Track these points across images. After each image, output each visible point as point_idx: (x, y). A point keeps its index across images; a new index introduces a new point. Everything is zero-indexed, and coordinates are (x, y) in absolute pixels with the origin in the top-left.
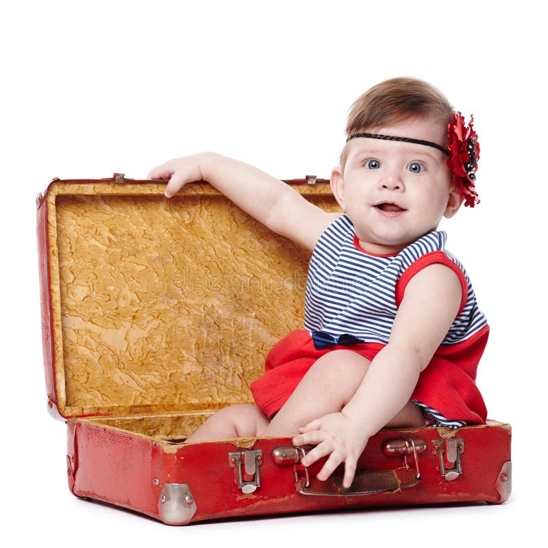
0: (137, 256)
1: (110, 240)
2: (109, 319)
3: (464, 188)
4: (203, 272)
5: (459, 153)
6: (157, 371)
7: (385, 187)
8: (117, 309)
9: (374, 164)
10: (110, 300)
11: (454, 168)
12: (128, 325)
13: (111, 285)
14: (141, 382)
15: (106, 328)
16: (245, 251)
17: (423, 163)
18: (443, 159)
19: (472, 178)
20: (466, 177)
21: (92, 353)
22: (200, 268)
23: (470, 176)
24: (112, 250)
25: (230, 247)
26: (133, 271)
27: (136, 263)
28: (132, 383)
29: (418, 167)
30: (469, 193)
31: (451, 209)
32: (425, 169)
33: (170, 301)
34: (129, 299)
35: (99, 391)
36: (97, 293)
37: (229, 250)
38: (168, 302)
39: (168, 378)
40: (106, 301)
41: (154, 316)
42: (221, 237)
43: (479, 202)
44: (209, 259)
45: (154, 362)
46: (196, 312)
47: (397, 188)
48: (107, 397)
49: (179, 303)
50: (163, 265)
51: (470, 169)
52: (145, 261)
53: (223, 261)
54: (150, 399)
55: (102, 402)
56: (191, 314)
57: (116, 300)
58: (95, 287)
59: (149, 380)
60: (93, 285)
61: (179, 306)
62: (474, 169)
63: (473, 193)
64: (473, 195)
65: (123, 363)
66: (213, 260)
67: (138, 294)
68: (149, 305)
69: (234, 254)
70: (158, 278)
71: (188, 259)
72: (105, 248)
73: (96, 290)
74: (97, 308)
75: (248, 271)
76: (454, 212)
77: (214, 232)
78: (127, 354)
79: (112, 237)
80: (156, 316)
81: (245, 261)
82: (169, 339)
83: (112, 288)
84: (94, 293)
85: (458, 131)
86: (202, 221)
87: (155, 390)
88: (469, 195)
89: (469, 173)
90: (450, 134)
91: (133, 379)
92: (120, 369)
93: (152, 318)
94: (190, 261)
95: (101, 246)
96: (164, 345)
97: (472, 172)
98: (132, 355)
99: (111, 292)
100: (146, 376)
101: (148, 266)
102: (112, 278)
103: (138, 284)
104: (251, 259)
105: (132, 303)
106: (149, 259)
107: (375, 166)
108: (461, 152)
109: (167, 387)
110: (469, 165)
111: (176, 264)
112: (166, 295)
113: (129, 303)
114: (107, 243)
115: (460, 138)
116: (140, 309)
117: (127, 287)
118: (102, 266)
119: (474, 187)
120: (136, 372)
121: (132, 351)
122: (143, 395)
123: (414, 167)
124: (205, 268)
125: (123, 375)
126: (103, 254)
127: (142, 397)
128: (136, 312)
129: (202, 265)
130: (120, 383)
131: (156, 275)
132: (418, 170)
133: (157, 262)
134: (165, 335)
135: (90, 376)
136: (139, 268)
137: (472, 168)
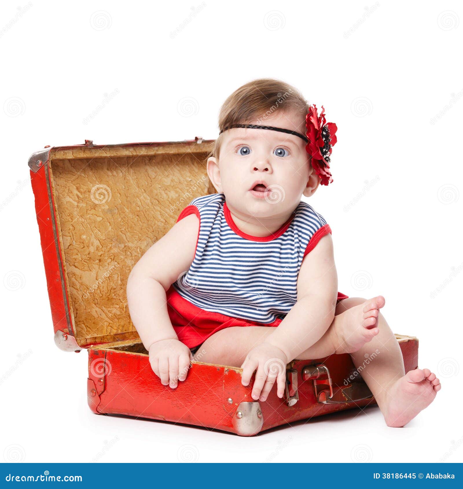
0: (96, 209)
1: (78, 197)
2: (85, 263)
3: (321, 170)
4: (136, 220)
5: (316, 140)
6: (117, 305)
7: (256, 169)
8: (89, 254)
9: (245, 150)
10: (84, 247)
11: (311, 152)
12: (96, 267)
13: (83, 234)
14: (109, 314)
15: (84, 271)
16: (158, 201)
17: (287, 148)
18: (303, 145)
19: (327, 161)
20: (322, 160)
21: (77, 292)
22: (134, 217)
23: (325, 159)
24: (81, 205)
25: (149, 198)
26: (95, 222)
27: (96, 215)
28: (104, 316)
29: (283, 152)
30: (324, 173)
31: (310, 189)
32: (289, 153)
33: (120, 245)
34: (96, 246)
35: (84, 324)
36: (76, 242)
37: (149, 201)
38: (118, 246)
39: (124, 309)
40: (82, 248)
41: (111, 259)
42: (143, 190)
43: (332, 181)
44: (138, 209)
45: (115, 297)
46: (136, 254)
47: (266, 170)
48: (89, 328)
49: (125, 246)
50: (112, 216)
51: (325, 153)
52: (101, 213)
53: (147, 210)
54: (115, 328)
55: (87, 333)
56: (133, 255)
57: (88, 246)
58: (74, 236)
59: (113, 312)
60: (73, 235)
61: (125, 249)
62: (329, 153)
63: (328, 173)
64: (328, 176)
65: (96, 299)
66: (141, 210)
67: (100, 241)
68: (108, 249)
69: (152, 204)
70: (110, 227)
71: (126, 210)
72: (76, 204)
73: (75, 239)
74: (77, 254)
75: (161, 217)
76: (313, 191)
77: (139, 187)
78: (99, 291)
79: (79, 194)
80: (113, 258)
81: (159, 209)
82: (122, 277)
83: (84, 237)
84: (74, 242)
85: (313, 120)
86: (130, 178)
87: (117, 320)
88: (325, 175)
89: (325, 156)
90: (308, 124)
91: (103, 311)
92: (95, 304)
93: (110, 260)
94: (128, 211)
95: (73, 202)
96: (119, 282)
97: (327, 156)
98: (102, 292)
99: (84, 240)
100: (111, 309)
101: (104, 217)
102: (84, 229)
103: (99, 233)
104: (162, 207)
105: (97, 249)
106: (103, 211)
107: (245, 152)
108: (318, 139)
109: (124, 317)
110: (324, 150)
111: (120, 214)
112: (117, 240)
113: (96, 249)
114: (77, 199)
115: (316, 127)
116: (103, 253)
117: (93, 235)
118: (76, 219)
119: (329, 168)
120: (105, 305)
121: (101, 288)
122: (111, 325)
123: (279, 151)
124: (137, 217)
125: (97, 309)
126: (75, 209)
127: (110, 326)
128: (101, 256)
129: (135, 215)
130: (96, 316)
131: (109, 224)
132: (283, 154)
133: (108, 213)
134: (119, 274)
135: (78, 312)
136: (99, 219)
137: (327, 152)
